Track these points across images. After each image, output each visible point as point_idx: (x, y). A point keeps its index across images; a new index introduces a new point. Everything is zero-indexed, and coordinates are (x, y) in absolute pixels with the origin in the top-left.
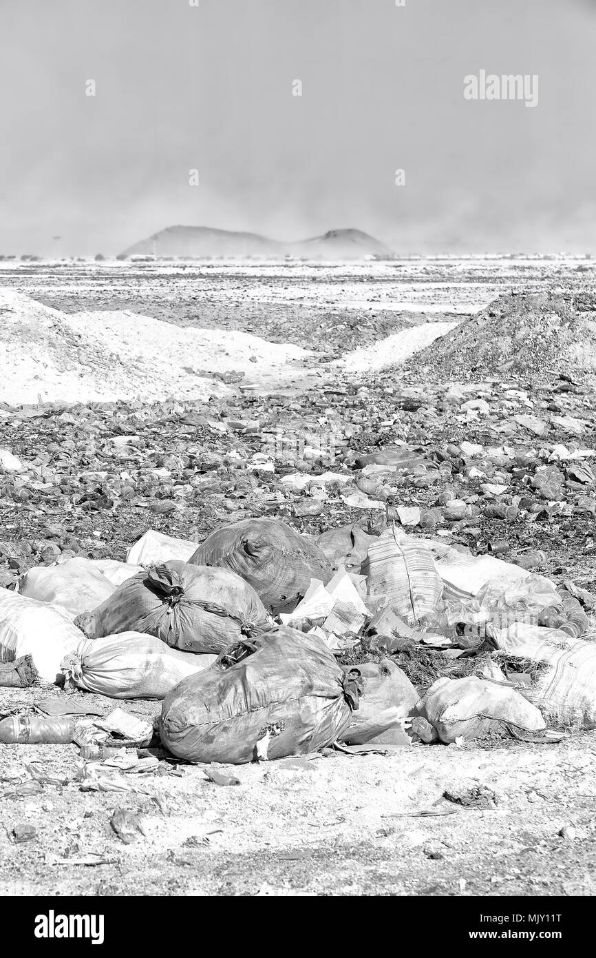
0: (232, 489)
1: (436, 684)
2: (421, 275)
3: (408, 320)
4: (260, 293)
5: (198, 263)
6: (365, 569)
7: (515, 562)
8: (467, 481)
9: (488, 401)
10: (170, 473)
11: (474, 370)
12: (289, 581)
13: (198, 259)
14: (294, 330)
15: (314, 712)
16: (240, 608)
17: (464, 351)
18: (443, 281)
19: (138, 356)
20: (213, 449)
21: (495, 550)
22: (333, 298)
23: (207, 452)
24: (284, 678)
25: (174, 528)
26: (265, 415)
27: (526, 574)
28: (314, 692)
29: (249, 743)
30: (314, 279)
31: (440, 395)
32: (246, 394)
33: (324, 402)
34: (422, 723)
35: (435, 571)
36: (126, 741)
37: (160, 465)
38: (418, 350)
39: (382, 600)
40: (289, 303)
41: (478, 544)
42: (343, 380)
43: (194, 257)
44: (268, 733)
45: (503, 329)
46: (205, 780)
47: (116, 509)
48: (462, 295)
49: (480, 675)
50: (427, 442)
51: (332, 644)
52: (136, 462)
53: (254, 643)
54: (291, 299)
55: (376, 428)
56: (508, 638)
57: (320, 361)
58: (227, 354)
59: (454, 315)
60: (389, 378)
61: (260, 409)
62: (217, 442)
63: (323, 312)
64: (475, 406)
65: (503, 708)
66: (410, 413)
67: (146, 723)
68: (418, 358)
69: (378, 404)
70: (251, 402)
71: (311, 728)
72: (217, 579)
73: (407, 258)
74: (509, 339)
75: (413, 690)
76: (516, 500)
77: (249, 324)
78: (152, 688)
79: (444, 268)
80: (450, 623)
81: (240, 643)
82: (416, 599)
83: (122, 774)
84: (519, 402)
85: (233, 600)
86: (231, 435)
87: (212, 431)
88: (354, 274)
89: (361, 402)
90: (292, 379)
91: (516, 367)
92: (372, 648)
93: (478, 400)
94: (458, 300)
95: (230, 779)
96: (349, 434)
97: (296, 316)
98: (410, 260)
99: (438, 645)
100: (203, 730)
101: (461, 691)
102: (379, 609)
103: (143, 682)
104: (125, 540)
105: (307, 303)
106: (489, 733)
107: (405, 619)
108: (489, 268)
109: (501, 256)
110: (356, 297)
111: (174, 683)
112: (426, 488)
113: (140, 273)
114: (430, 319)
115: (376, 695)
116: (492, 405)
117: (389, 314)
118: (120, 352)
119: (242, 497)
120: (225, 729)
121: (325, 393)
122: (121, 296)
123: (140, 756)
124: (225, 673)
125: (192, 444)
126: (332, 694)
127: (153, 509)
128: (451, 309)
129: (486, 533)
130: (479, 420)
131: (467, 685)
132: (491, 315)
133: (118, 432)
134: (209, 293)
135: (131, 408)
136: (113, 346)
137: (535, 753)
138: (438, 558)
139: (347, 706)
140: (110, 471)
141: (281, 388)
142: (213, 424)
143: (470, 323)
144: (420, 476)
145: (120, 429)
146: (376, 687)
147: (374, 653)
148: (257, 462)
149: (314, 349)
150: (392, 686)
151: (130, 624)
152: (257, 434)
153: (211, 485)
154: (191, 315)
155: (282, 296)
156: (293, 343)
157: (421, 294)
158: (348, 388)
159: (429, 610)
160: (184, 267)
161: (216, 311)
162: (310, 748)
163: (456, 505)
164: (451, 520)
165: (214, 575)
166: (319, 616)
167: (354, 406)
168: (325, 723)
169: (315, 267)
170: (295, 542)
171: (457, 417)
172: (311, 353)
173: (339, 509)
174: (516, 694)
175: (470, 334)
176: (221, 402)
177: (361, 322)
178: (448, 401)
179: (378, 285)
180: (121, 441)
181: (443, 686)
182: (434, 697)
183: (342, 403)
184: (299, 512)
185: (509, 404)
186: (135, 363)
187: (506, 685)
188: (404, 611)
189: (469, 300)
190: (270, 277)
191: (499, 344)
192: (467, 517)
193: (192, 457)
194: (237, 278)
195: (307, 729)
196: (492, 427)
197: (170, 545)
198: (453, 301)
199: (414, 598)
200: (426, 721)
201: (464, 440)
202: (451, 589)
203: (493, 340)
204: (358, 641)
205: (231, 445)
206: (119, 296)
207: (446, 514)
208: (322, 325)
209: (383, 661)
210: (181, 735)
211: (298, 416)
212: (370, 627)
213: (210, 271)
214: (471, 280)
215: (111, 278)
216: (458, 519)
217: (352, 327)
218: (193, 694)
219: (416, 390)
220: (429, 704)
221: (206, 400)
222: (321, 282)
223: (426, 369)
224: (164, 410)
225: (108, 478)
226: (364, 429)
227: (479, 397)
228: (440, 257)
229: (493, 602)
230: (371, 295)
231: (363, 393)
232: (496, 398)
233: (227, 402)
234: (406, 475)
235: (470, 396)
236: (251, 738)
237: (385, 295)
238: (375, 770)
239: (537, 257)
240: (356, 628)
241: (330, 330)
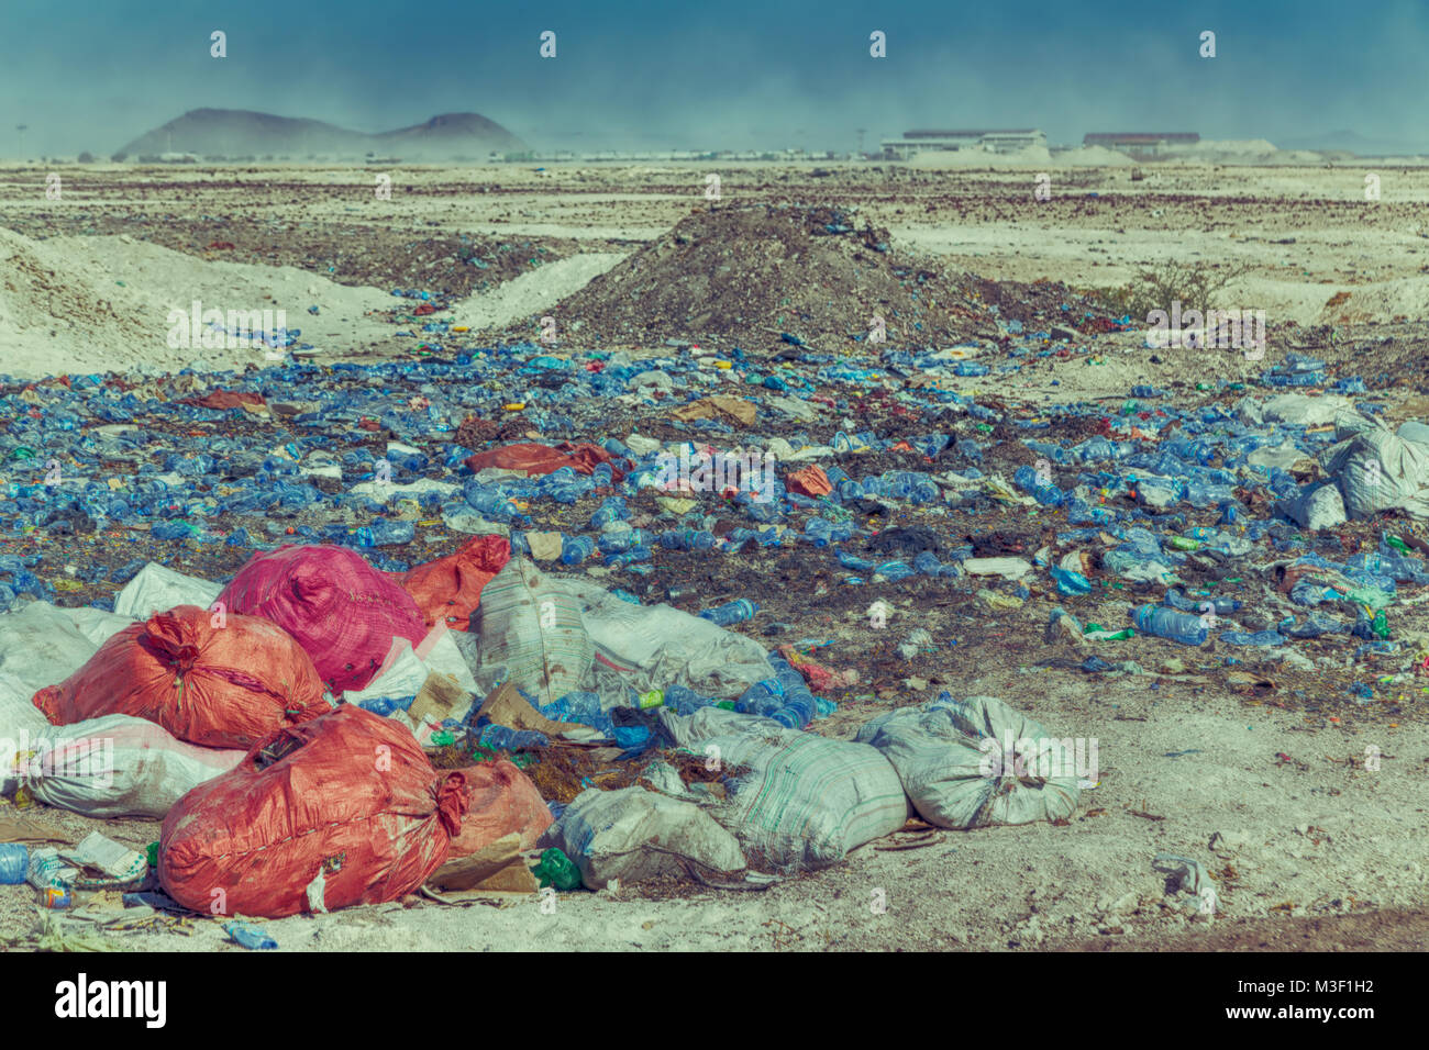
0: (277, 503)
1: (579, 799)
2: (573, 182)
3: (552, 250)
4: (325, 209)
5: (235, 166)
6: (473, 623)
7: (706, 616)
8: (634, 494)
9: (672, 373)
10: (183, 480)
11: (650, 327)
12: (360, 640)
13: (233, 160)
14: (377, 265)
15: (392, 838)
16: (284, 678)
17: (636, 298)
18: (606, 192)
19: (140, 303)
20: (249, 446)
21: (676, 598)
22: (438, 218)
23: (240, 449)
24: (348, 786)
25: (187, 563)
26: (330, 395)
27: (720, 634)
28: (394, 808)
29: (293, 886)
30: (409, 189)
31: (597, 363)
32: (301, 363)
33: (419, 374)
34: (557, 858)
35: (583, 628)
36: (106, 881)
37: (168, 469)
38: (565, 296)
39: (500, 672)
40: (370, 224)
41: (650, 588)
42: (449, 341)
43: (228, 157)
44: (322, 870)
45: (697, 262)
46: (226, 941)
47: (101, 534)
48: (635, 213)
49: (647, 785)
50: (576, 434)
51: (423, 737)
52: (133, 464)
53: (304, 731)
54: (373, 219)
55: (498, 414)
56: (692, 730)
57: (415, 313)
58: (275, 302)
59: (623, 243)
60: (520, 338)
61: (321, 385)
62: (255, 434)
63: (421, 238)
64: (651, 380)
65: (680, 836)
66: (551, 392)
67: (137, 854)
68: (565, 307)
69: (502, 378)
70: (309, 374)
71: (387, 863)
72: (250, 634)
73: (552, 157)
74: (705, 279)
75: (546, 807)
76: (710, 522)
77: (309, 257)
78: (149, 801)
79: (608, 172)
80: (604, 709)
81: (282, 731)
82: (552, 671)
83: (100, 930)
84: (719, 375)
85: (273, 667)
86: (277, 425)
87: (248, 418)
88: (470, 181)
89: (476, 375)
90: (374, 340)
91: (715, 322)
92: (483, 744)
93: (654, 372)
94: (628, 221)
95: (262, 940)
96: (456, 422)
97: (381, 244)
98: (557, 161)
99: (585, 740)
100: (223, 862)
101: (617, 810)
102: (495, 685)
103: (134, 794)
104: (113, 580)
105: (399, 226)
106: (659, 875)
107: (535, 702)
108: (677, 172)
109: (696, 155)
110: (473, 216)
111: (180, 793)
112: (570, 503)
113: (145, 180)
114: (585, 249)
115: (488, 815)
116: (677, 379)
117: (522, 240)
118: (112, 299)
119: (291, 517)
120: (258, 864)
121: (423, 361)
122: (117, 215)
123: (127, 904)
124: (259, 777)
125: (217, 437)
126: (420, 812)
127: (156, 534)
128: (616, 233)
129: (663, 573)
130: (656, 402)
131: (628, 799)
132: (679, 241)
133: (107, 419)
134: (250, 210)
135: (128, 383)
136: (103, 288)
137: (729, 905)
138: (588, 608)
139: (442, 829)
140: (94, 477)
141: (355, 354)
142: (251, 407)
143: (646, 254)
144: (563, 485)
145: (108, 414)
146: (488, 803)
147: (486, 752)
148: (314, 464)
149: (406, 296)
150: (513, 801)
151: (117, 702)
152: (317, 422)
153: (244, 498)
154: (221, 242)
155: (360, 213)
156: (377, 285)
157: (572, 211)
158: (457, 354)
159: (571, 688)
160: (212, 172)
161: (260, 236)
162: (384, 895)
163: (618, 530)
164: (608, 554)
165: (246, 627)
166: (403, 696)
167: (466, 381)
168: (408, 856)
169: (412, 171)
170: (370, 580)
171: (622, 398)
172: (400, 301)
173: (438, 534)
174: (702, 814)
175: (646, 271)
176: (263, 374)
177: (479, 253)
178: (609, 373)
179: (506, 198)
180: (109, 432)
181: (590, 801)
182: (577, 816)
183: (447, 376)
184: (377, 540)
185: (704, 378)
186: (134, 315)
187: (688, 800)
188: (533, 689)
189: (644, 220)
190: (343, 186)
191: (689, 286)
192: (633, 547)
193: (216, 457)
194: (292, 187)
195: (381, 865)
196: (676, 412)
197: (182, 587)
198: (621, 221)
199: (549, 668)
200: (562, 856)
201: (632, 431)
202: (607, 656)
203: (680, 281)
204: (461, 734)
205: (278, 439)
206: (113, 214)
207: (601, 543)
208: (420, 258)
209: (500, 762)
210: (190, 872)
211: (380, 395)
212: (481, 713)
213: (251, 177)
214: (649, 189)
215: (102, 187)
216: (620, 551)
217: (465, 261)
218: (209, 810)
219: (561, 356)
220: (568, 828)
221: (240, 370)
222: (419, 193)
223: (576, 326)
224: (177, 386)
225: (89, 487)
226: (479, 414)
227: (657, 368)
228: (602, 156)
229: (670, 677)
230: (495, 212)
231: (481, 360)
232: (683, 369)
233: (273, 374)
234: (541, 483)
235: (643, 366)
236: (295, 878)
237: (516, 214)
238: (482, 929)
239: (751, 156)
240: (459, 713)
241: (431, 266)
